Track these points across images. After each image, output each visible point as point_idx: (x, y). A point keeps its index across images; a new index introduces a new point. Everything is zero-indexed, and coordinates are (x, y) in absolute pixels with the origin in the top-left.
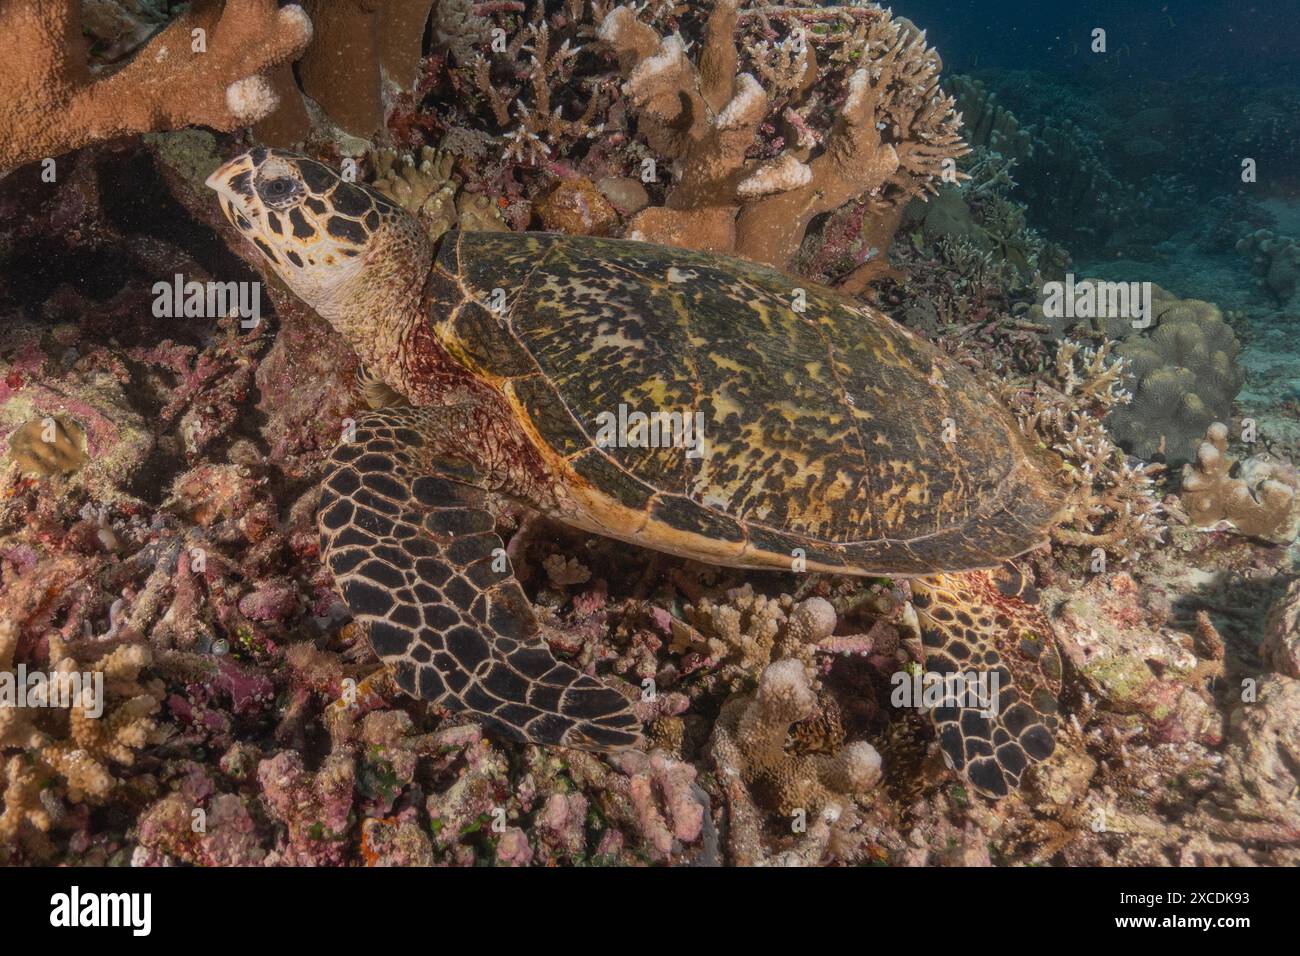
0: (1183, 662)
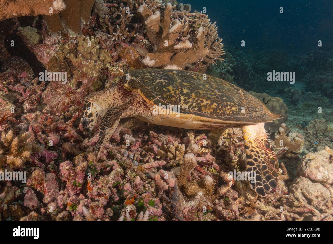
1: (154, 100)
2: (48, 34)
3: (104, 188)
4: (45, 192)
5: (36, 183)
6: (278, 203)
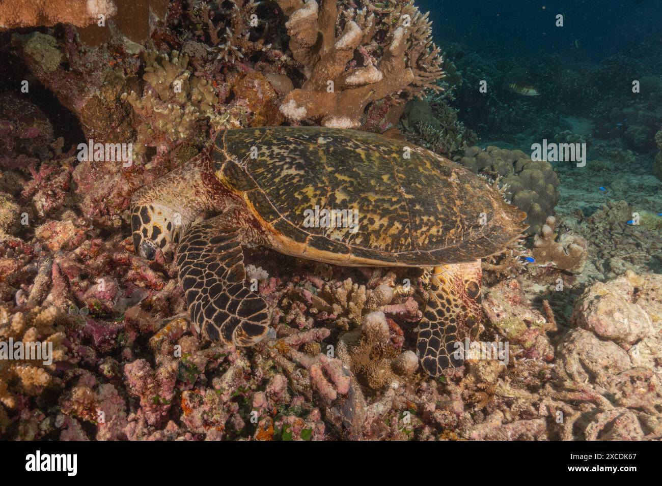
1: (275, 221)
3: (214, 411)
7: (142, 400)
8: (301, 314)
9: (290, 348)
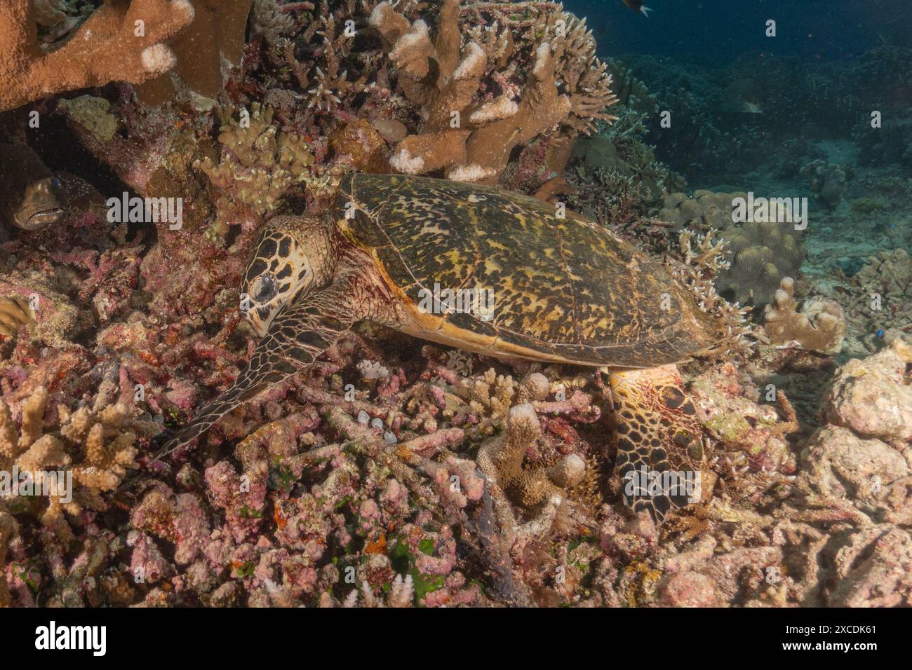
0: (768, 416)
1: (408, 287)
2: (140, 113)
3: (312, 519)
4: (177, 539)
5: (155, 523)
6: (769, 499)
7: (227, 512)
8: (431, 417)
9: (412, 454)
